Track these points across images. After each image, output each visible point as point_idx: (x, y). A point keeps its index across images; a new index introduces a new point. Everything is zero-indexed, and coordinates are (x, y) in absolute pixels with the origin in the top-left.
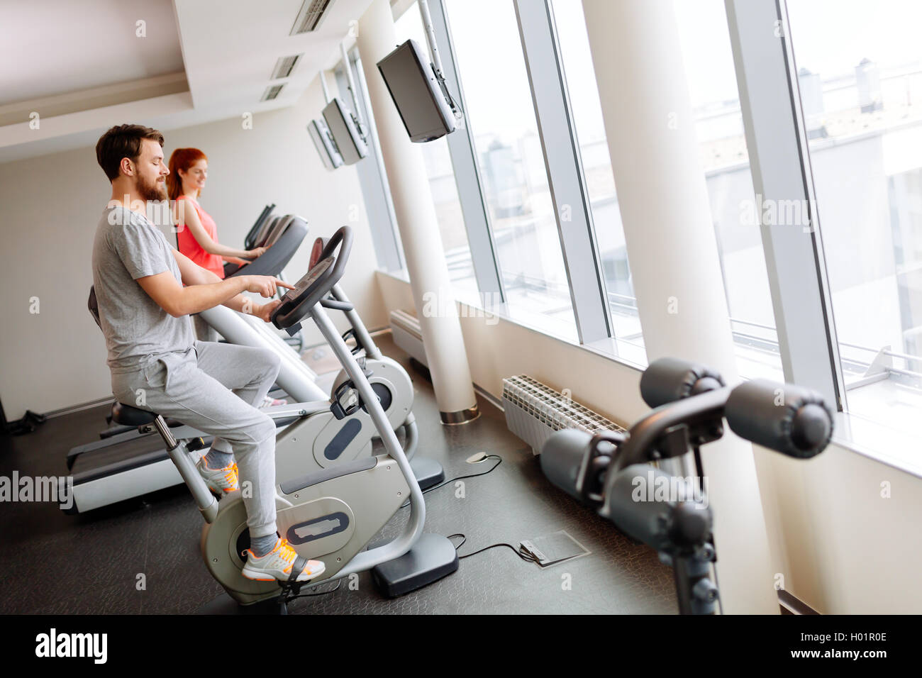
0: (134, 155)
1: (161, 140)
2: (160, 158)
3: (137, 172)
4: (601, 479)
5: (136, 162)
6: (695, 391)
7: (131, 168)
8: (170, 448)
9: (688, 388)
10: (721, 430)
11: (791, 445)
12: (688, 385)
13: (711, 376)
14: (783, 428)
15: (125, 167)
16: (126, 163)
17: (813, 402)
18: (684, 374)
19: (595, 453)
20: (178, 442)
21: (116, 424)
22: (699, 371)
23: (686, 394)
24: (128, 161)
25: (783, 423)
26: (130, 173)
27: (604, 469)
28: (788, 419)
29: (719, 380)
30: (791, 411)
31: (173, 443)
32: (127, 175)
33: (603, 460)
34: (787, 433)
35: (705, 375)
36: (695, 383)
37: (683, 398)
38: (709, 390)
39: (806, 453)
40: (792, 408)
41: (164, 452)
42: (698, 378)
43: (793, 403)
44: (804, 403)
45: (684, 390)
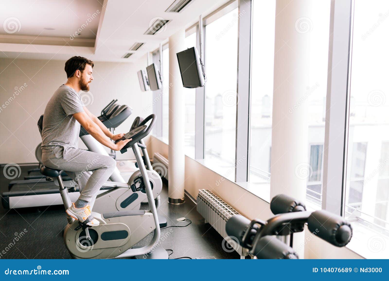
0: (82, 69)
1: (93, 66)
2: (91, 73)
3: (82, 77)
4: (252, 238)
5: (82, 72)
6: (294, 210)
7: (80, 74)
8: (61, 189)
9: (292, 208)
10: (303, 228)
11: (335, 240)
12: (292, 207)
13: (302, 206)
14: (333, 233)
15: (77, 73)
16: (78, 72)
17: (346, 224)
18: (291, 202)
19: (252, 227)
20: (65, 188)
21: (42, 174)
22: (297, 203)
23: (291, 211)
24: (79, 71)
25: (334, 230)
26: (79, 76)
27: (254, 234)
28: (336, 229)
29: (304, 208)
30: (338, 226)
31: (63, 188)
32: (77, 77)
33: (254, 231)
34: (334, 235)
35: (300, 205)
36: (295, 207)
37: (289, 212)
38: (300, 211)
39: (340, 245)
40: (338, 225)
41: (58, 190)
42: (297, 205)
43: (339, 223)
44: (343, 224)
45: (290, 209)
